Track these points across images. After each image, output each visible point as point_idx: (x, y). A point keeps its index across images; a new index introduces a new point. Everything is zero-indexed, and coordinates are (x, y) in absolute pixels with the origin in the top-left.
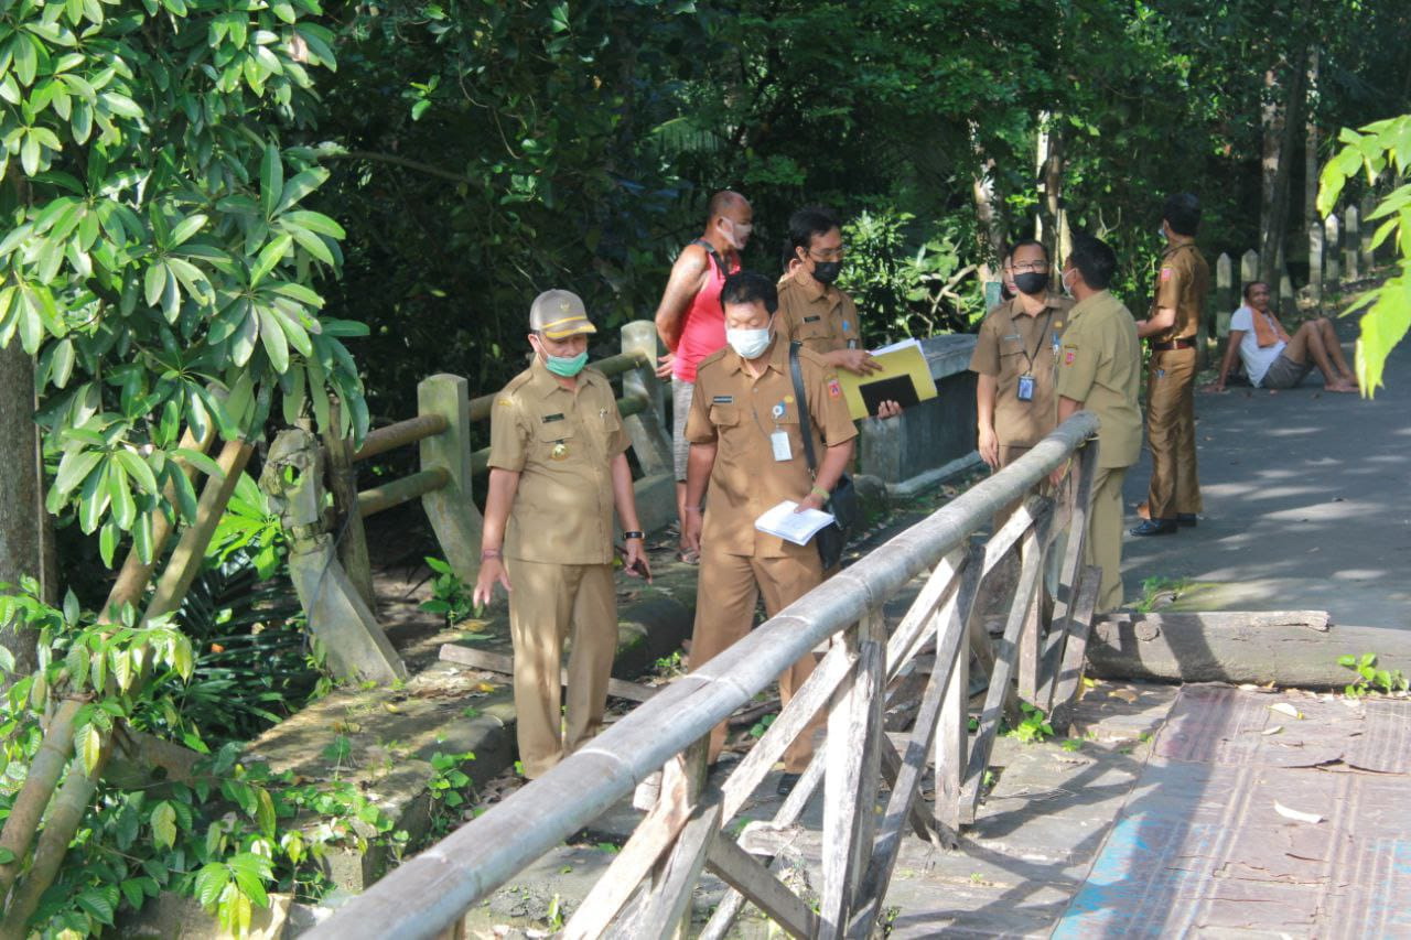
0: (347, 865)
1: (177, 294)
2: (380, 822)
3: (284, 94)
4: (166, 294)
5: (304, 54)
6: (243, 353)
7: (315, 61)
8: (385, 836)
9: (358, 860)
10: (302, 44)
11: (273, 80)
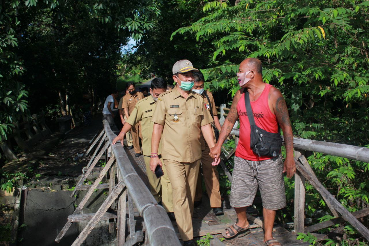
0: (21, 182)
1: (8, 102)
2: (24, 176)
3: (21, 74)
4: (7, 102)
5: (22, 69)
6: (18, 110)
7: (24, 70)
8: (25, 178)
9: (22, 181)
10: (22, 68)
11: (19, 72)
